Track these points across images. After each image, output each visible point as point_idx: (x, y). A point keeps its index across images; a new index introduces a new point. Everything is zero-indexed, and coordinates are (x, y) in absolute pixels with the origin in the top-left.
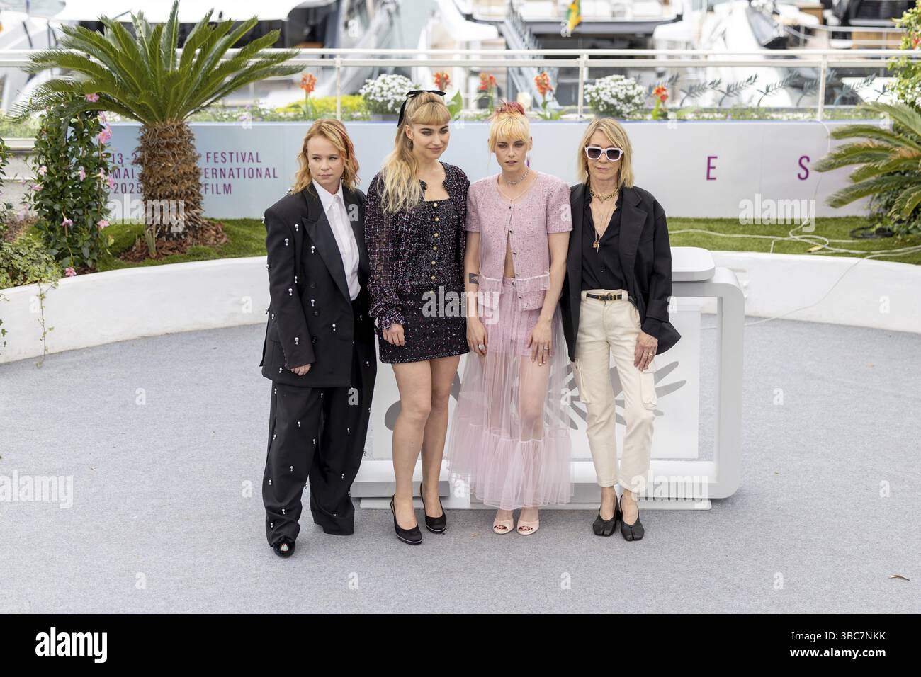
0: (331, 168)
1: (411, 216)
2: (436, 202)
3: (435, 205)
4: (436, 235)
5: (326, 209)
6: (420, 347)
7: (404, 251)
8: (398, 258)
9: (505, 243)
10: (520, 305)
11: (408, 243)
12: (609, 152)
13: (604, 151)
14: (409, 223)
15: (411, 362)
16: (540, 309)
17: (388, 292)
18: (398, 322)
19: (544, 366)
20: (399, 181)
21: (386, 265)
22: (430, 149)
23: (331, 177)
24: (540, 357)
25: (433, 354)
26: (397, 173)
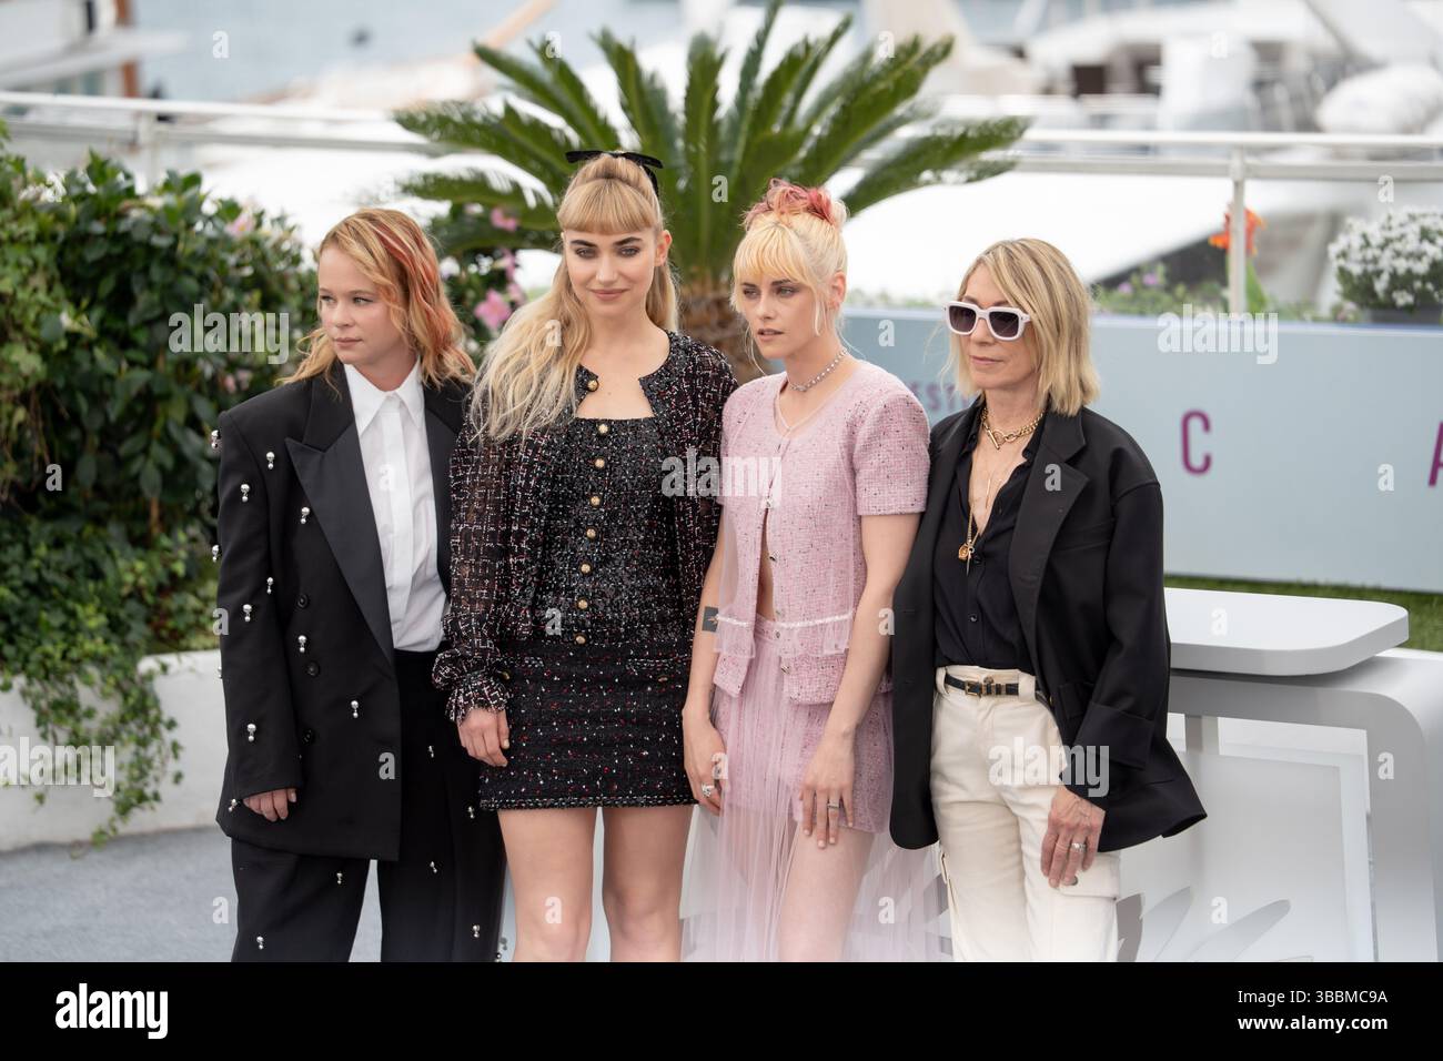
0: (355, 324)
1: (535, 451)
2: (608, 422)
3: (603, 429)
4: (595, 501)
5: (362, 424)
6: (547, 772)
7: (520, 535)
8: (505, 552)
9: (759, 532)
10: (786, 689)
11: (528, 514)
12: (993, 316)
13: (982, 314)
14: (530, 467)
15: (520, 807)
16: (831, 704)
17: (466, 629)
18: (484, 704)
19: (830, 850)
20: (519, 368)
21: (477, 567)
22: (593, 291)
23: (359, 344)
24: (821, 824)
25: (582, 794)
26: (523, 346)
